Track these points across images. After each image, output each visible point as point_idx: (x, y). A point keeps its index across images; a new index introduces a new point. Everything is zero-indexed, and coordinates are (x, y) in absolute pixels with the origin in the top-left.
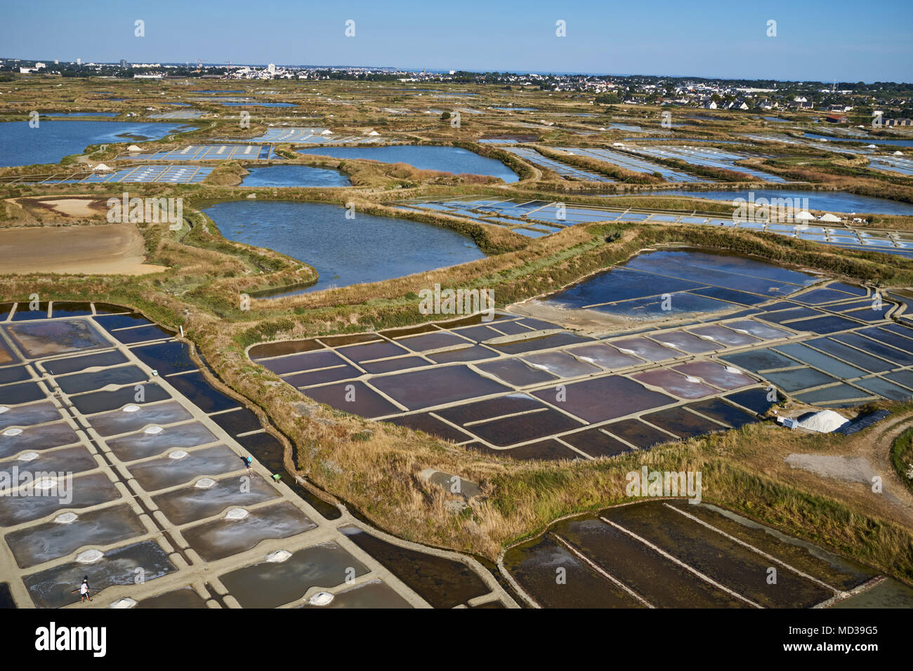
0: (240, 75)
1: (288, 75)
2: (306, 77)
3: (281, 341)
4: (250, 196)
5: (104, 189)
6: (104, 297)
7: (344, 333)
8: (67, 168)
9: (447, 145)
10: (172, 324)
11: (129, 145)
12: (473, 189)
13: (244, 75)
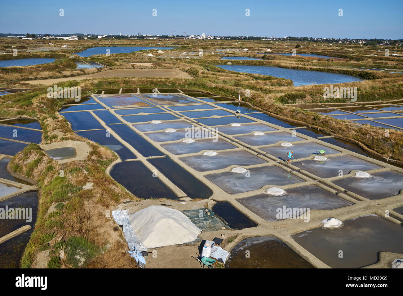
0: (190, 38)
1: (211, 38)
2: (219, 39)
3: (299, 104)
4: (228, 63)
5: (156, 60)
6: (185, 87)
7: (333, 102)
8: (135, 55)
9: (308, 54)
10: (230, 96)
11: (158, 50)
12: (340, 63)
13: (192, 37)
